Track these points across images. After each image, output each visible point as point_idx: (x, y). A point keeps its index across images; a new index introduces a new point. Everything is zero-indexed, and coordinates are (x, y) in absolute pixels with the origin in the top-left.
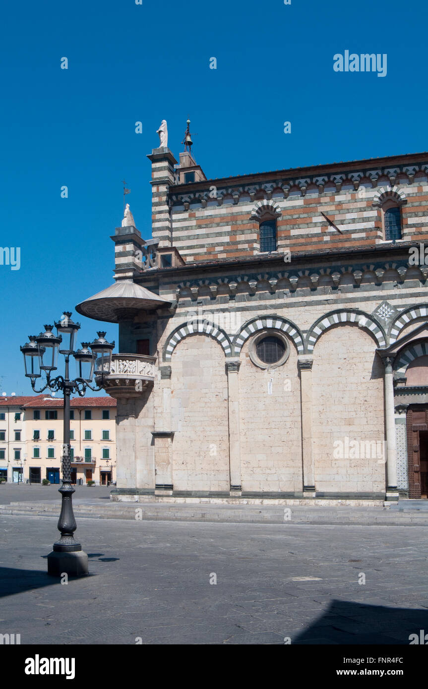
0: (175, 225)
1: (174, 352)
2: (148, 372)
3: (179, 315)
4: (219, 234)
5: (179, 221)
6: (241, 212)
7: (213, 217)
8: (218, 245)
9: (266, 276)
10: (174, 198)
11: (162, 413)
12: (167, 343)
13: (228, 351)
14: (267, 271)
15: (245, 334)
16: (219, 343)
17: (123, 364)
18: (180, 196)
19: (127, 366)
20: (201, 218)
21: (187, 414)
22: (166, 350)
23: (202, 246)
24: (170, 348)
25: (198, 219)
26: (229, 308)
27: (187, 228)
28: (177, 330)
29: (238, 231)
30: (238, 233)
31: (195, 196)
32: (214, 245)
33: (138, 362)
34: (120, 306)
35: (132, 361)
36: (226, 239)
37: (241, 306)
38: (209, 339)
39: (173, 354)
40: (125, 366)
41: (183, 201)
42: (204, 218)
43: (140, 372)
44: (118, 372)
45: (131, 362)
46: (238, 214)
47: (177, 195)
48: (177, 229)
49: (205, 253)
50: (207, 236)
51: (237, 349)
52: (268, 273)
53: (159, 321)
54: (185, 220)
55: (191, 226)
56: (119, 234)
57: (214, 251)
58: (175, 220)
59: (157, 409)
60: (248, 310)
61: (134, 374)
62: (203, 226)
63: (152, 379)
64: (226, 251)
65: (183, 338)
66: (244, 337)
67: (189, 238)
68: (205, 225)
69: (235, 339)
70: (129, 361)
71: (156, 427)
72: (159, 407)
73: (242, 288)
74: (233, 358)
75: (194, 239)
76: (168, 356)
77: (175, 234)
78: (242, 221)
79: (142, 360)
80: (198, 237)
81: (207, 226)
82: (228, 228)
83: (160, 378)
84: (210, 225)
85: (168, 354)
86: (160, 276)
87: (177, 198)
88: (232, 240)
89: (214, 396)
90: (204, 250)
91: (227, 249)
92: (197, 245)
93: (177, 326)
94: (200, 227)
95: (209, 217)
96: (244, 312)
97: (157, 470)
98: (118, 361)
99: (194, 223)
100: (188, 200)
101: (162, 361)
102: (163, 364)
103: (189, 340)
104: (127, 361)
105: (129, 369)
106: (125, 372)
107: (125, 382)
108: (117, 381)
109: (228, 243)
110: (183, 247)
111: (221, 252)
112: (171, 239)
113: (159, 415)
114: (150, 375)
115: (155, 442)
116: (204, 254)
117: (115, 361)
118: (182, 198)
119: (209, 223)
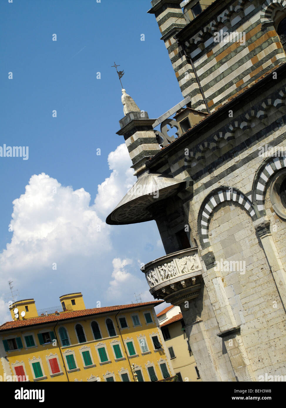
0: (199, 73)
1: (209, 234)
2: (193, 267)
3: (198, 191)
4: (241, 62)
5: (201, 66)
6: (251, 25)
7: (228, 45)
8: (244, 74)
9: (253, 112)
10: (187, 44)
11: (220, 309)
12: (200, 226)
13: (252, 213)
14: (251, 106)
15: (261, 187)
16: (242, 207)
17: (162, 270)
18: (191, 39)
19: (167, 271)
20: (219, 53)
21: (244, 301)
22: (201, 235)
23: (231, 84)
24: (204, 232)
25: (216, 55)
26: (236, 164)
27: (211, 71)
28: (202, 208)
29: (256, 50)
30: (257, 52)
31: (203, 31)
32: (241, 77)
33: (176, 260)
34: (148, 204)
35: (170, 262)
36: (249, 64)
37: (245, 156)
38: (233, 207)
39: (209, 237)
40: (165, 271)
41: (196, 42)
42: (221, 51)
43: (182, 272)
44: (161, 280)
45: (169, 264)
46: (249, 29)
47: (188, 39)
48: (204, 76)
49: (237, 90)
50: (231, 69)
51: (260, 208)
52: (253, 108)
53: (184, 205)
54: (206, 62)
55: (214, 66)
56: (123, 126)
57: (244, 84)
58: (197, 67)
59: (214, 306)
60: (253, 158)
61: (177, 276)
62: (224, 61)
63: (199, 274)
64: (254, 78)
65: (211, 215)
66: (261, 191)
67: (216, 80)
68: (225, 58)
69: (254, 197)
70: (167, 263)
71: (221, 327)
72: (216, 302)
73: (239, 135)
74: (260, 219)
75: (221, 79)
76: (205, 241)
77: (203, 83)
78: (256, 35)
79: (180, 256)
80: (223, 76)
81: (227, 59)
82: (246, 52)
83: (206, 269)
84: (229, 56)
85: (205, 238)
86: (167, 157)
87: (189, 42)
88: (255, 63)
89: (260, 270)
90: (234, 87)
91: (254, 75)
92: (226, 85)
93: (200, 204)
94: (221, 63)
95: (225, 48)
96: (250, 162)
97: (238, 377)
98: (157, 269)
99: (214, 62)
100: (199, 39)
101: (201, 249)
102: (204, 252)
103: (216, 216)
104: (165, 264)
105: (170, 273)
106: (167, 278)
107: (181, 285)
108: (173, 287)
109: (252, 68)
110: (214, 94)
111: (250, 81)
112: (201, 91)
113: (218, 312)
114: (196, 270)
115: (225, 344)
116: (235, 92)
117: (155, 269)
118: (194, 40)
119: (227, 54)
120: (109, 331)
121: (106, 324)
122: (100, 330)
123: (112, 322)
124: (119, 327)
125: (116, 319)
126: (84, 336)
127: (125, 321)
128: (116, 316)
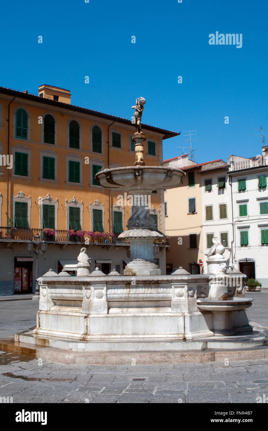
120: (93, 142)
121: (91, 132)
122: (81, 136)
123: (101, 133)
124: (109, 143)
125: (108, 130)
126: (54, 135)
127: (119, 139)
128: (109, 126)
